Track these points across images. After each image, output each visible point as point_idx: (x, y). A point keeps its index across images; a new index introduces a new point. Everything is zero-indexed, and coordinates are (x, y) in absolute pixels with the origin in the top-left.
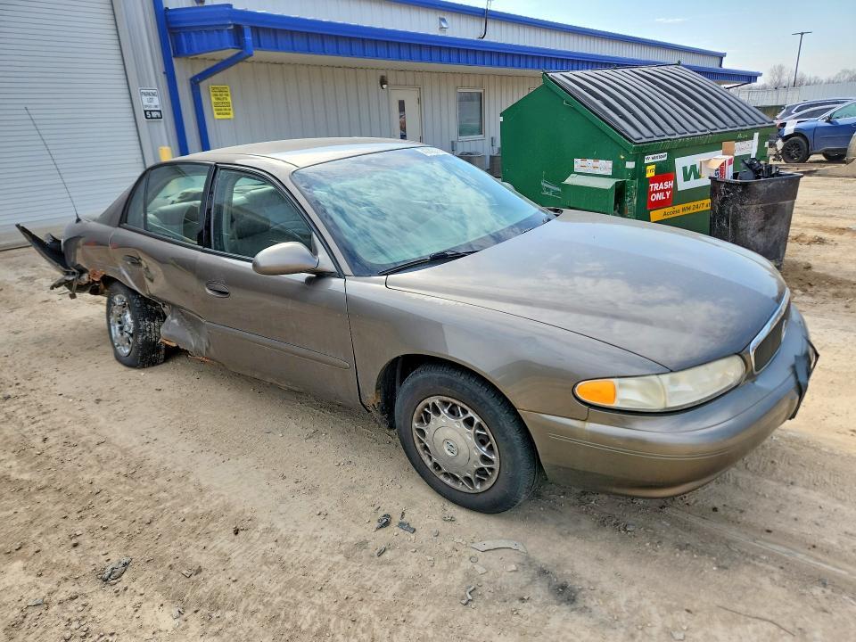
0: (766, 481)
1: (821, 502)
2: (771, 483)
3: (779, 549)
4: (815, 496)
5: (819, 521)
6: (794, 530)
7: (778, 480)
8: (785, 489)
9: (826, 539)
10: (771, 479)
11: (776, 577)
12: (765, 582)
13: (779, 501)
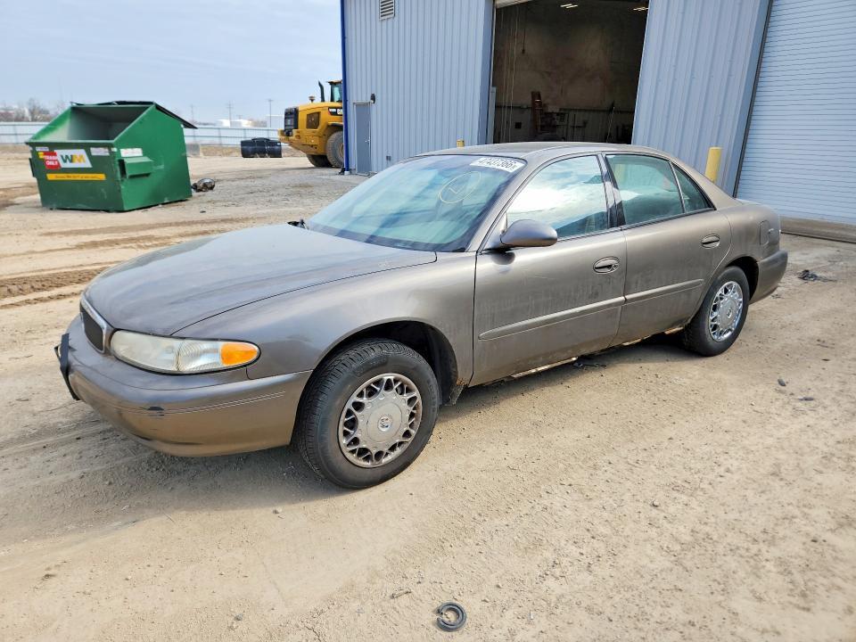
0: (104, 467)
1: (52, 477)
2: (100, 468)
3: (66, 436)
4: (59, 479)
5: (48, 464)
6: (63, 450)
7: (95, 473)
8: (86, 470)
9: (39, 456)
10: (101, 470)
11: (60, 425)
12: (64, 420)
13: (84, 459)
